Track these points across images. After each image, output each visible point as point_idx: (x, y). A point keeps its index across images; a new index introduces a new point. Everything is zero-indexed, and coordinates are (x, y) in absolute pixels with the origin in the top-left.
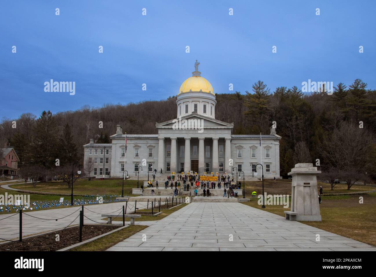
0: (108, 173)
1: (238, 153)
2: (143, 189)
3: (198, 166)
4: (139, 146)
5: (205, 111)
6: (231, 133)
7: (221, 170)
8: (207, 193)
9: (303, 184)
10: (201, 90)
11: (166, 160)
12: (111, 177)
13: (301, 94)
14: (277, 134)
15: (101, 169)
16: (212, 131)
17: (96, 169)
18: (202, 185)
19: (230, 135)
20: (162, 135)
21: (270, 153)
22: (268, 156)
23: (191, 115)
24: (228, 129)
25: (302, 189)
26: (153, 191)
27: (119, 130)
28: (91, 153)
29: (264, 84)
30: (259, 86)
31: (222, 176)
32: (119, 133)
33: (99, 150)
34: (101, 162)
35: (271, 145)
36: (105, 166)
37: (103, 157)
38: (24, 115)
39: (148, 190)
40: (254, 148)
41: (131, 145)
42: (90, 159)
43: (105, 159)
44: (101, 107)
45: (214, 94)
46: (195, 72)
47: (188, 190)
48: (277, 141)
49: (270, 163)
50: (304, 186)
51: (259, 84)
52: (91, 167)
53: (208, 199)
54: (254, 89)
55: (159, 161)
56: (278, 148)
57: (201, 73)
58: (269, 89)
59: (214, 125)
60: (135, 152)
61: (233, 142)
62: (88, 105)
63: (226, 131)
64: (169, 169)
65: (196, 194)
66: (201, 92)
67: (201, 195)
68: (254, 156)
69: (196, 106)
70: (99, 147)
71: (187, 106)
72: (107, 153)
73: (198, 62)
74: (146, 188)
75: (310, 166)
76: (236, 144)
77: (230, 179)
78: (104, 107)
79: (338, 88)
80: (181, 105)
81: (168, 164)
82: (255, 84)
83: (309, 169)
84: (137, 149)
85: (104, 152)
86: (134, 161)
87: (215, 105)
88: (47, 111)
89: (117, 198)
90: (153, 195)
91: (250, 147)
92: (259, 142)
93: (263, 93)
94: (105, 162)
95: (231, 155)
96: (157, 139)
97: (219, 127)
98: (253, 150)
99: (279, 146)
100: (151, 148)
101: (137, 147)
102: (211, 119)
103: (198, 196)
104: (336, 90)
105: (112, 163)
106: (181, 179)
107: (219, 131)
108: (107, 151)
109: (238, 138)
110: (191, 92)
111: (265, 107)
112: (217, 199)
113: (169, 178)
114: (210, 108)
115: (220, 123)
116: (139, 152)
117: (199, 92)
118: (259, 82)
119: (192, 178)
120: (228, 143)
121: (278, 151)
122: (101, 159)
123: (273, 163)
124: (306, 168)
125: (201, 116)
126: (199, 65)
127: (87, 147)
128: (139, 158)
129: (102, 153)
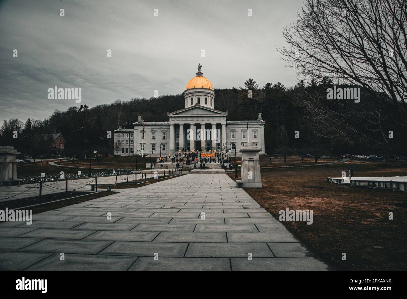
0: (132, 152)
1: (232, 135)
2: (154, 164)
3: (201, 145)
4: (155, 131)
5: (206, 103)
6: (225, 120)
7: (219, 148)
8: (203, 167)
9: (248, 159)
10: (203, 87)
11: (176, 142)
12: (134, 155)
13: (284, 88)
14: (262, 119)
15: (127, 149)
16: (211, 119)
17: (124, 149)
18: (201, 161)
19: (225, 121)
20: (172, 122)
21: (257, 134)
22: (255, 137)
23: (195, 106)
24: (223, 116)
25: (247, 162)
26: (162, 165)
27: (140, 118)
28: (119, 137)
29: (254, 81)
30: (250, 83)
31: (218, 153)
32: (139, 121)
33: (125, 134)
34: (127, 144)
35: (257, 129)
36: (130, 147)
37: (128, 139)
38: (71, 108)
39: (158, 165)
40: (244, 131)
41: (148, 130)
42: (119, 141)
43: (130, 141)
44: (130, 101)
45: (213, 90)
46: (198, 73)
47: (189, 165)
48: (262, 125)
49: (257, 142)
50: (249, 161)
51: (250, 81)
52: (118, 148)
53: (202, 171)
54: (246, 85)
55: (170, 142)
56: (263, 130)
57: (202, 74)
58: (257, 85)
59: (212, 114)
60: (152, 135)
61: (228, 126)
62: (120, 100)
63: (222, 118)
64: (178, 148)
65: (195, 167)
66: (202, 88)
67: (199, 168)
68: (244, 137)
69: (199, 99)
70: (125, 132)
71: (192, 99)
72: (132, 137)
73: (200, 65)
74: (158, 163)
75: (254, 145)
76: (230, 128)
77: (224, 156)
78: (132, 101)
79: (311, 83)
80: (187, 98)
81: (178, 144)
82: (247, 81)
83: (253, 147)
84: (153, 133)
85: (130, 135)
86: (152, 142)
87: (214, 98)
88: (84, 105)
89: (132, 171)
90: (162, 169)
91: (241, 130)
92: (246, 126)
93: (253, 88)
94: (130, 143)
95: (226, 137)
96: (169, 125)
97: (217, 115)
98: (244, 132)
99: (264, 129)
100: (164, 132)
101: (153, 131)
102: (210, 109)
103: (197, 168)
104: (310, 85)
105: (135, 144)
106: (186, 156)
107: (217, 119)
108: (132, 135)
109: (231, 123)
110: (195, 88)
111: (255, 99)
112: (209, 171)
113: (177, 155)
114: (210, 100)
115: (217, 112)
116: (155, 136)
117: (201, 88)
118: (250, 79)
119: (194, 155)
120: (224, 127)
121: (263, 133)
122: (127, 141)
123: (259, 142)
124: (250, 147)
125: (202, 106)
126: (201, 67)
127: (117, 132)
128: (155, 140)
129: (127, 137)
